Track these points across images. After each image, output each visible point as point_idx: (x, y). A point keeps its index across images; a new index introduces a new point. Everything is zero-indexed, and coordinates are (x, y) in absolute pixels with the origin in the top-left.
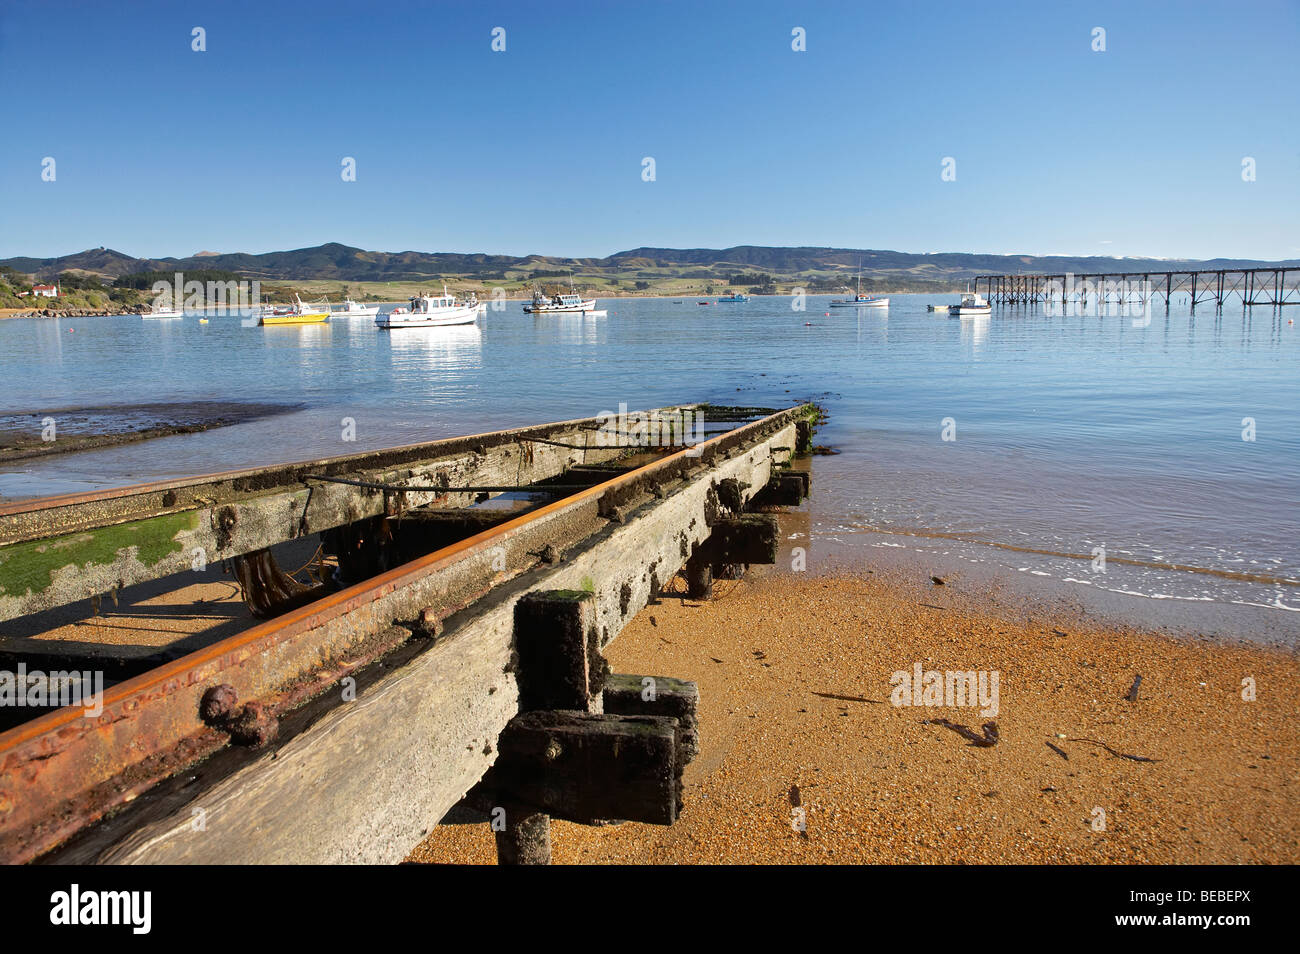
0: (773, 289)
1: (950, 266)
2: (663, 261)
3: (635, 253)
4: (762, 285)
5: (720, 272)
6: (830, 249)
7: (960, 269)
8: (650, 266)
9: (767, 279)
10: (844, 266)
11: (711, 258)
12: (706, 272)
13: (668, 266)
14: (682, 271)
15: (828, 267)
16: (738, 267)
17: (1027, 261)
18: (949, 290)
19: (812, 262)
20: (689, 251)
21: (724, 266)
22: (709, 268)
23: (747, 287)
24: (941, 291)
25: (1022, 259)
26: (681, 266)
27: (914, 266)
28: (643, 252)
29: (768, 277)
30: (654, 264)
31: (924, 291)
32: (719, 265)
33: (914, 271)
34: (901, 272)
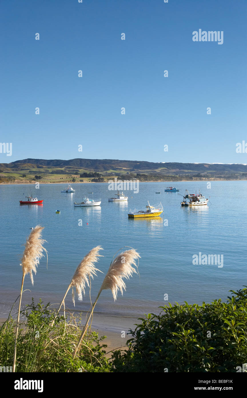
0: (102, 179)
1: (173, 168)
2: (40, 165)
3: (25, 161)
4: (97, 177)
5: (69, 171)
6: (118, 160)
7: (178, 170)
8: (34, 168)
9: (98, 175)
10: (125, 168)
11: (62, 164)
12: (62, 171)
13: (42, 168)
14: (50, 170)
15: (118, 169)
16: (77, 168)
17: (206, 166)
18: (181, 180)
19: (110, 166)
20: (51, 161)
21: (70, 168)
22: (63, 169)
23: (89, 178)
24: (178, 180)
25: (204, 165)
26: (49, 168)
27: (157, 168)
28: (29, 161)
29: (98, 174)
30: (35, 166)
31: (170, 180)
32: (67, 168)
33: (158, 170)
34: (152, 171)
